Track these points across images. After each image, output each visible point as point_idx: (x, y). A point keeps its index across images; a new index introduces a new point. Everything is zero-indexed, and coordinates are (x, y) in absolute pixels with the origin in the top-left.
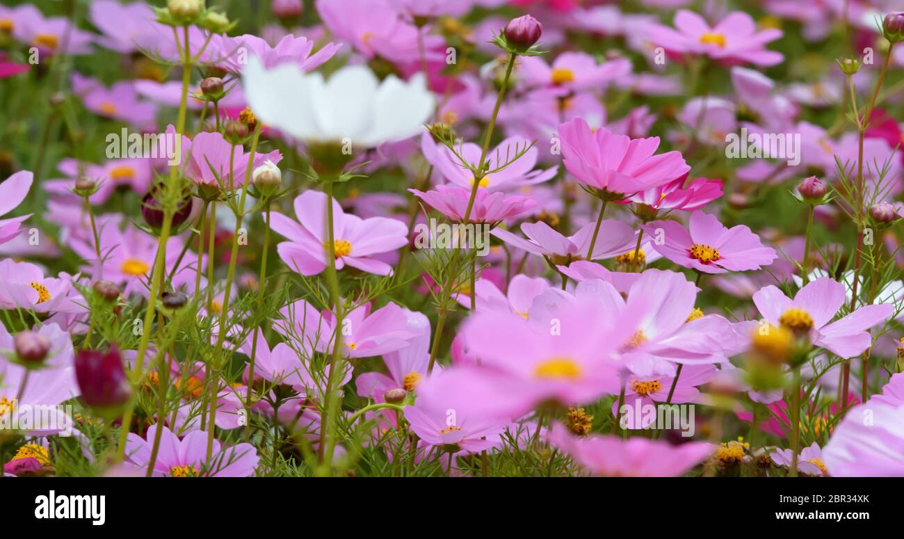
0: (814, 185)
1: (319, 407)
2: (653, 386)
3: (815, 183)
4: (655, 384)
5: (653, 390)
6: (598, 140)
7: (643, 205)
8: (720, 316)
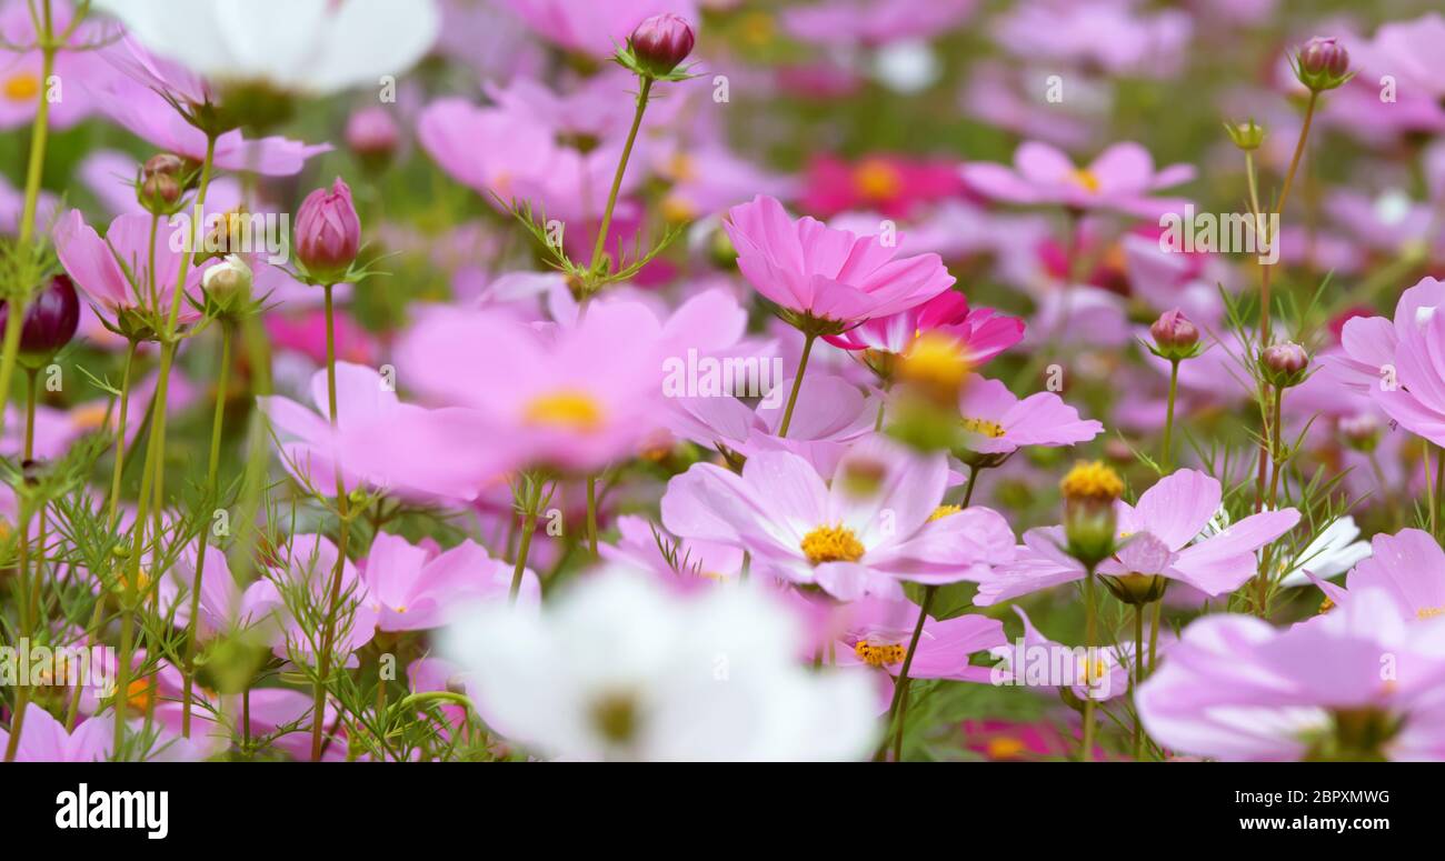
0: (1177, 322)
1: (312, 676)
2: (893, 653)
3: (1179, 320)
4: (896, 650)
5: (893, 659)
6: (801, 236)
7: (886, 355)
8: (988, 509)
